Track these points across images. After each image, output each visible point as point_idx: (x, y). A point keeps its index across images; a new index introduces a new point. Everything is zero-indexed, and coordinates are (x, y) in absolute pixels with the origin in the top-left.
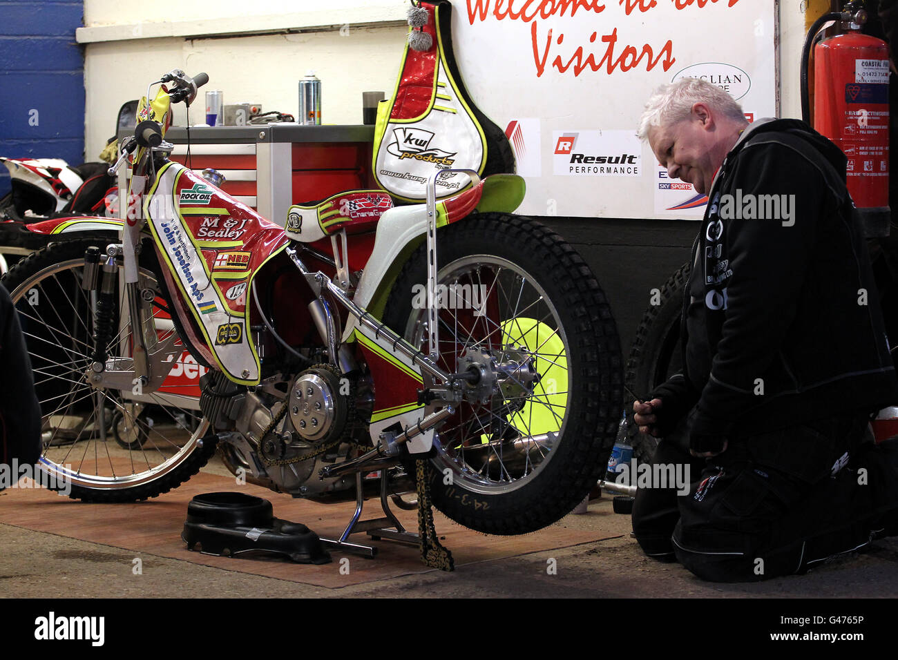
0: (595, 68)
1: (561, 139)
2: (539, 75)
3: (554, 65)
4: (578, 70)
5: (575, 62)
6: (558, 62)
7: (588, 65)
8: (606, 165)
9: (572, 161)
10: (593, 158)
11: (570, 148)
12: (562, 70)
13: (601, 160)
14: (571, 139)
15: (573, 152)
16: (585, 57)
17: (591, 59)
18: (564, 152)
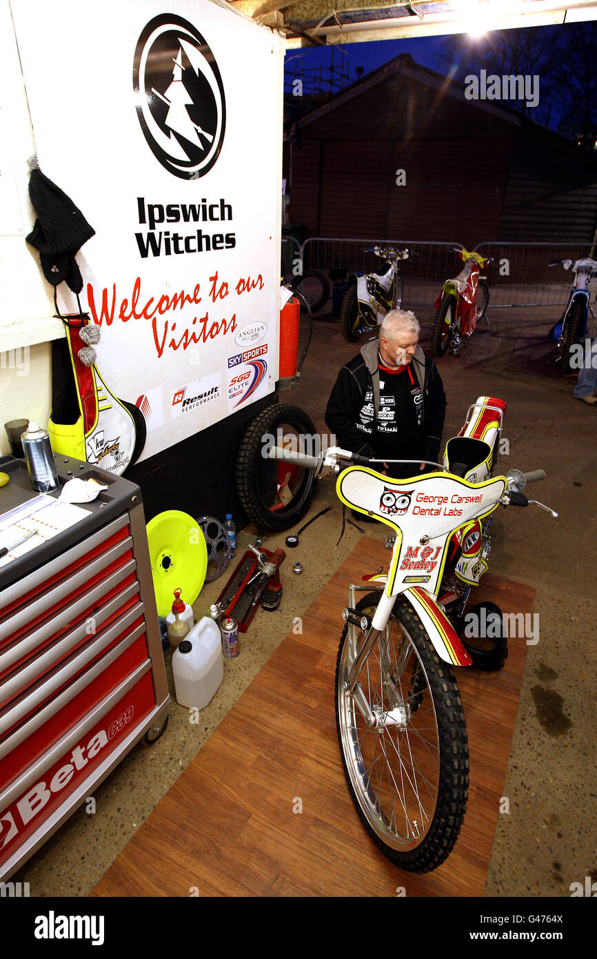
0: (196, 341)
1: (176, 395)
2: (159, 357)
3: (170, 346)
4: (185, 346)
5: (184, 341)
6: (173, 344)
7: (192, 340)
8: (204, 398)
9: (184, 405)
10: (196, 398)
11: (182, 398)
12: (175, 348)
13: (200, 397)
14: (182, 392)
15: (184, 400)
16: (190, 335)
17: (194, 336)
18: (178, 401)
